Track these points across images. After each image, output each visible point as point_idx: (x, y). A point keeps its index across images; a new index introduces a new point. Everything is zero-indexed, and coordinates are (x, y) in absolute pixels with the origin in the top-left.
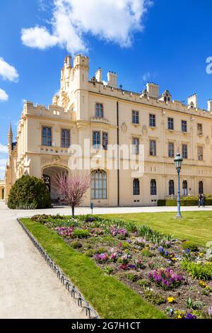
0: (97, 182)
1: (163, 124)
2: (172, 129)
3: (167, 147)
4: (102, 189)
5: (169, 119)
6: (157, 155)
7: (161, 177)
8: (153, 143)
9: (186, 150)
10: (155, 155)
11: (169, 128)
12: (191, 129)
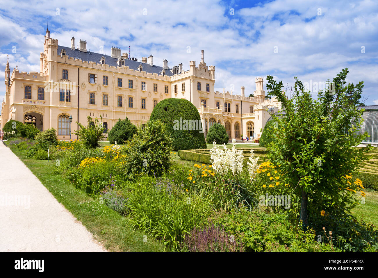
0: (63, 124)
1: (113, 83)
2: (121, 86)
3: (116, 100)
4: (67, 129)
5: (119, 79)
6: (108, 105)
7: (111, 121)
8: (106, 97)
9: (132, 101)
10: (107, 105)
11: (119, 86)
12: (137, 86)
